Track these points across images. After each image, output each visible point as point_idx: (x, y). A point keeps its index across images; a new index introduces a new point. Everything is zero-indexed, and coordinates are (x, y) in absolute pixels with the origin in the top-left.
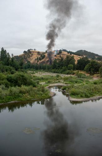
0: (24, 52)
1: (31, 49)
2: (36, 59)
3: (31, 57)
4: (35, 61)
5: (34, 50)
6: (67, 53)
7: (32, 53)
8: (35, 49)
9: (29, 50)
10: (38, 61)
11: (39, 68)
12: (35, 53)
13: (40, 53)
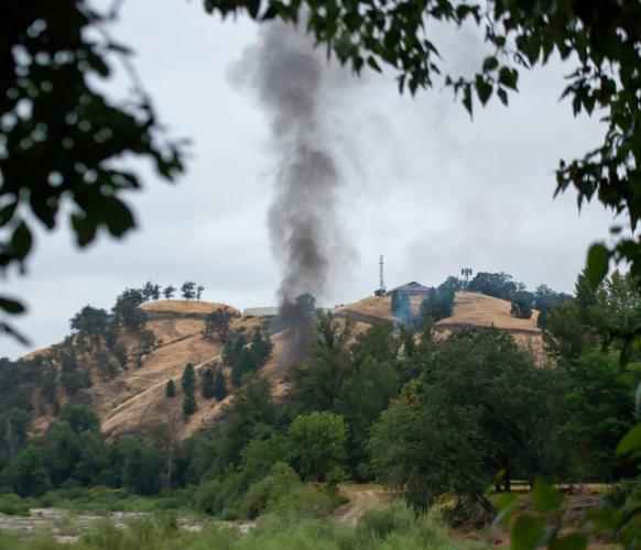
0: (76, 323)
1: (152, 291)
2: (170, 390)
3: (140, 364)
4: (160, 407)
5: (178, 295)
6: (507, 306)
7: (149, 326)
8: (187, 287)
9: (130, 301)
10: (190, 409)
11: (166, 477)
12: (182, 327)
13: (235, 324)
